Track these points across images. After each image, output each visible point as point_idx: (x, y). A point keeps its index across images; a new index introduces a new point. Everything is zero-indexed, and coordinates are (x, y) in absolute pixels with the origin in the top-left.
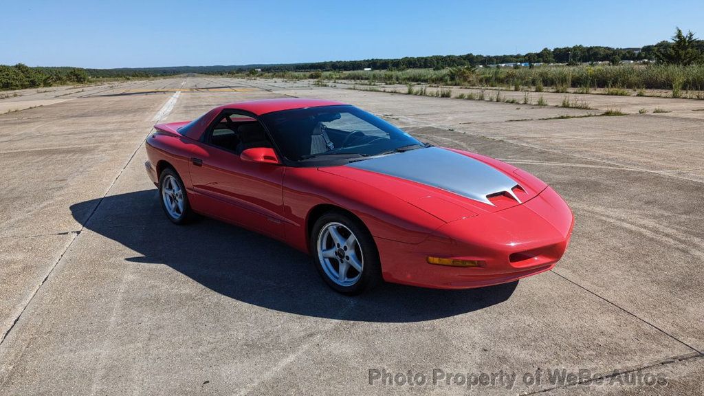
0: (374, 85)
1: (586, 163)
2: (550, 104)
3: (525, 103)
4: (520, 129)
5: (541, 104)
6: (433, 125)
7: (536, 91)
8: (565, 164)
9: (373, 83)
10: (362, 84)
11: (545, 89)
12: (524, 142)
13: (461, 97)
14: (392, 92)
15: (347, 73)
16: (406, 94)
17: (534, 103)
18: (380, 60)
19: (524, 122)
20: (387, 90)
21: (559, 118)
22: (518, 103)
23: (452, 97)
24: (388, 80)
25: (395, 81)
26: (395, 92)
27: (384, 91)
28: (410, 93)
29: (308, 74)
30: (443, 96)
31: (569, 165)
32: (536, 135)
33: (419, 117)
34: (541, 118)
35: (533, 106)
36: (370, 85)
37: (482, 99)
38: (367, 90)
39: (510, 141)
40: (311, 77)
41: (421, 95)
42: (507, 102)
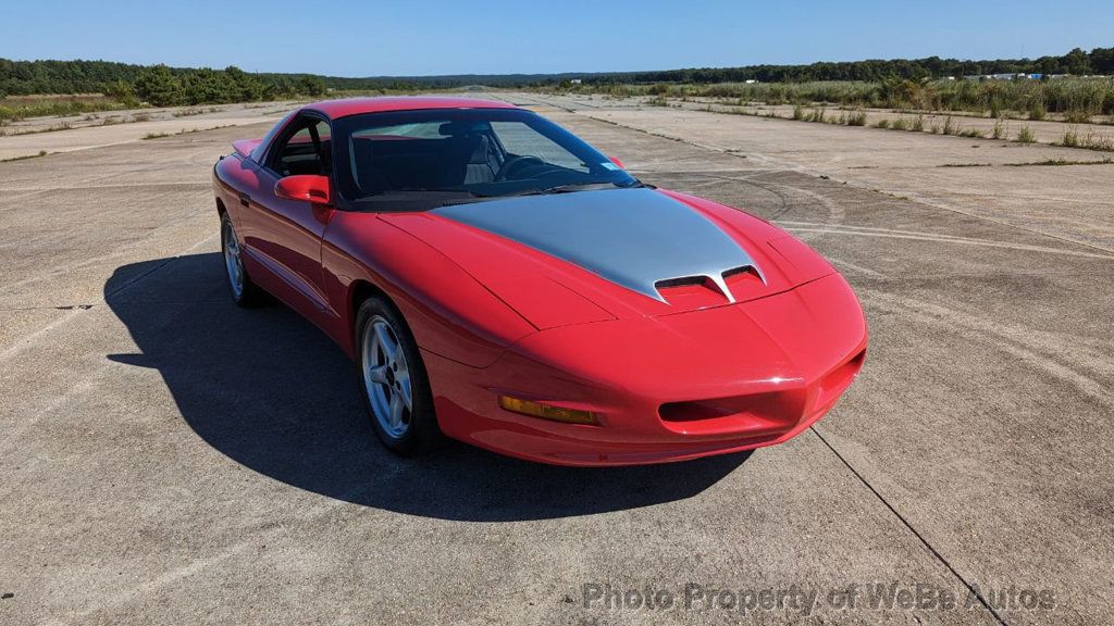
0: (746, 105)
1: (1045, 243)
2: (1040, 140)
3: (996, 138)
4: (953, 181)
5: (1024, 139)
6: (800, 169)
7: (1030, 119)
8: (999, 244)
9: (744, 103)
10: (726, 104)
11: (1048, 116)
12: (946, 202)
13: (882, 126)
14: (768, 116)
15: (711, 86)
16: (791, 119)
17: (1012, 138)
18: (774, 67)
19: (973, 169)
20: (761, 112)
21: (1044, 164)
22: (981, 138)
23: (867, 125)
24: (773, 98)
25: (784, 99)
26: (773, 116)
27: (756, 115)
28: (797, 118)
29: (649, 88)
30: (853, 123)
31: (1007, 245)
32: (977, 192)
33: (786, 155)
34: (1009, 163)
35: (1005, 144)
36: (740, 104)
37: (918, 129)
38: (728, 113)
39: (921, 200)
40: (653, 92)
41: (815, 121)
42: (963, 135)
